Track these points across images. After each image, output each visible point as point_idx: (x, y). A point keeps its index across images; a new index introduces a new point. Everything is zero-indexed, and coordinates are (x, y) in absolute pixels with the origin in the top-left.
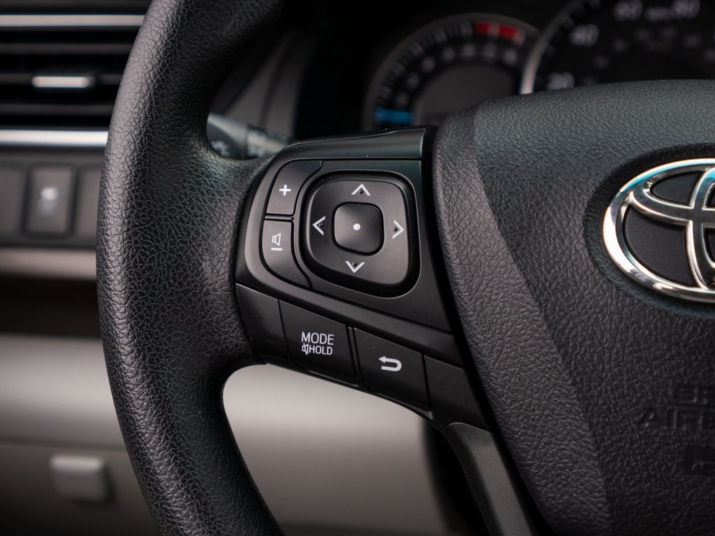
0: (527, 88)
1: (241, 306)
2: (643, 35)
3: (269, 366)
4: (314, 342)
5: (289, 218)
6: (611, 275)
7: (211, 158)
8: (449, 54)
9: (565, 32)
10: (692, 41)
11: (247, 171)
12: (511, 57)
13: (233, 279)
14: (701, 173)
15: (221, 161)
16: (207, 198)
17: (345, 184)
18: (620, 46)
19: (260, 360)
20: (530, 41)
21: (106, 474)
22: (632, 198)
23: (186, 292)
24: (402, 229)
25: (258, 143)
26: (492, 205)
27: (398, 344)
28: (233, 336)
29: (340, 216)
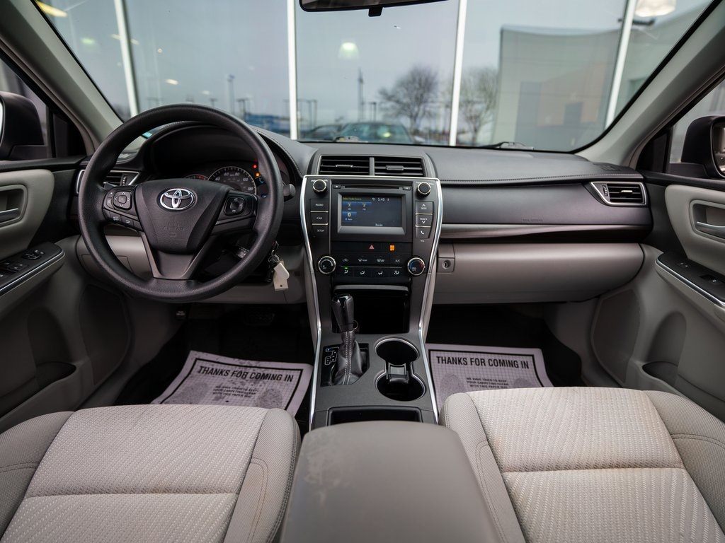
5: (111, 198)
6: (160, 206)
13: (102, 208)
24: (129, 200)
27: (129, 218)
28: (102, 218)
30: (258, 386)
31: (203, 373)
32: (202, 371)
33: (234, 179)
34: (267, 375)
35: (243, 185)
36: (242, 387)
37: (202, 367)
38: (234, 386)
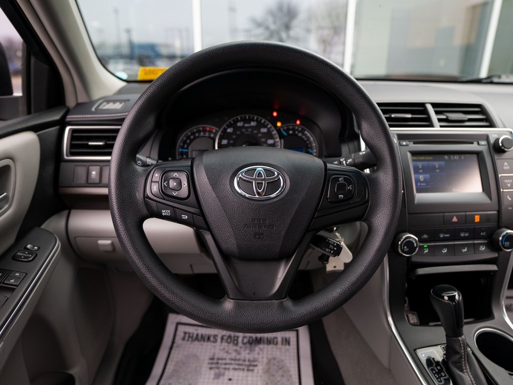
0: (216, 148)
1: (146, 204)
2: (244, 130)
3: (154, 218)
4: (165, 212)
5: (158, 182)
6: (236, 194)
7: (137, 167)
8: (197, 135)
9: (225, 129)
10: (255, 132)
11: (147, 170)
12: (212, 135)
13: (144, 197)
14: (256, 169)
15: (140, 168)
16: (137, 177)
17: (172, 173)
18: (238, 133)
19: (152, 217)
20: (217, 131)
21: (112, 244)
22: (240, 176)
23: (132, 201)
24: (186, 184)
25: (149, 161)
26: (208, 178)
27: (186, 212)
28: (145, 211)
29: (171, 181)
30: (254, 355)
31: (188, 340)
32: (187, 338)
33: (250, 130)
34: (261, 338)
35: (262, 137)
36: (238, 357)
37: (185, 333)
38: (230, 356)
